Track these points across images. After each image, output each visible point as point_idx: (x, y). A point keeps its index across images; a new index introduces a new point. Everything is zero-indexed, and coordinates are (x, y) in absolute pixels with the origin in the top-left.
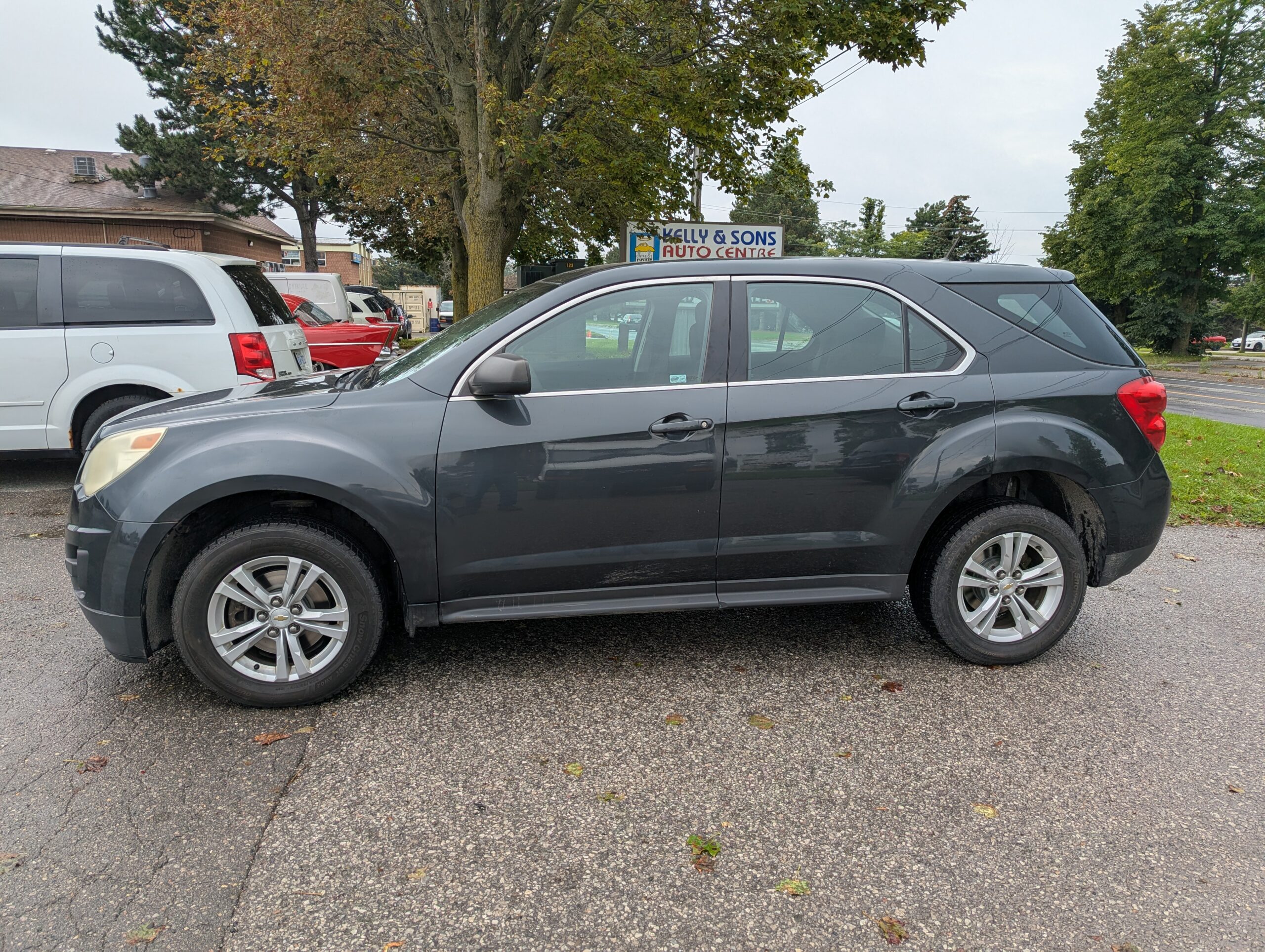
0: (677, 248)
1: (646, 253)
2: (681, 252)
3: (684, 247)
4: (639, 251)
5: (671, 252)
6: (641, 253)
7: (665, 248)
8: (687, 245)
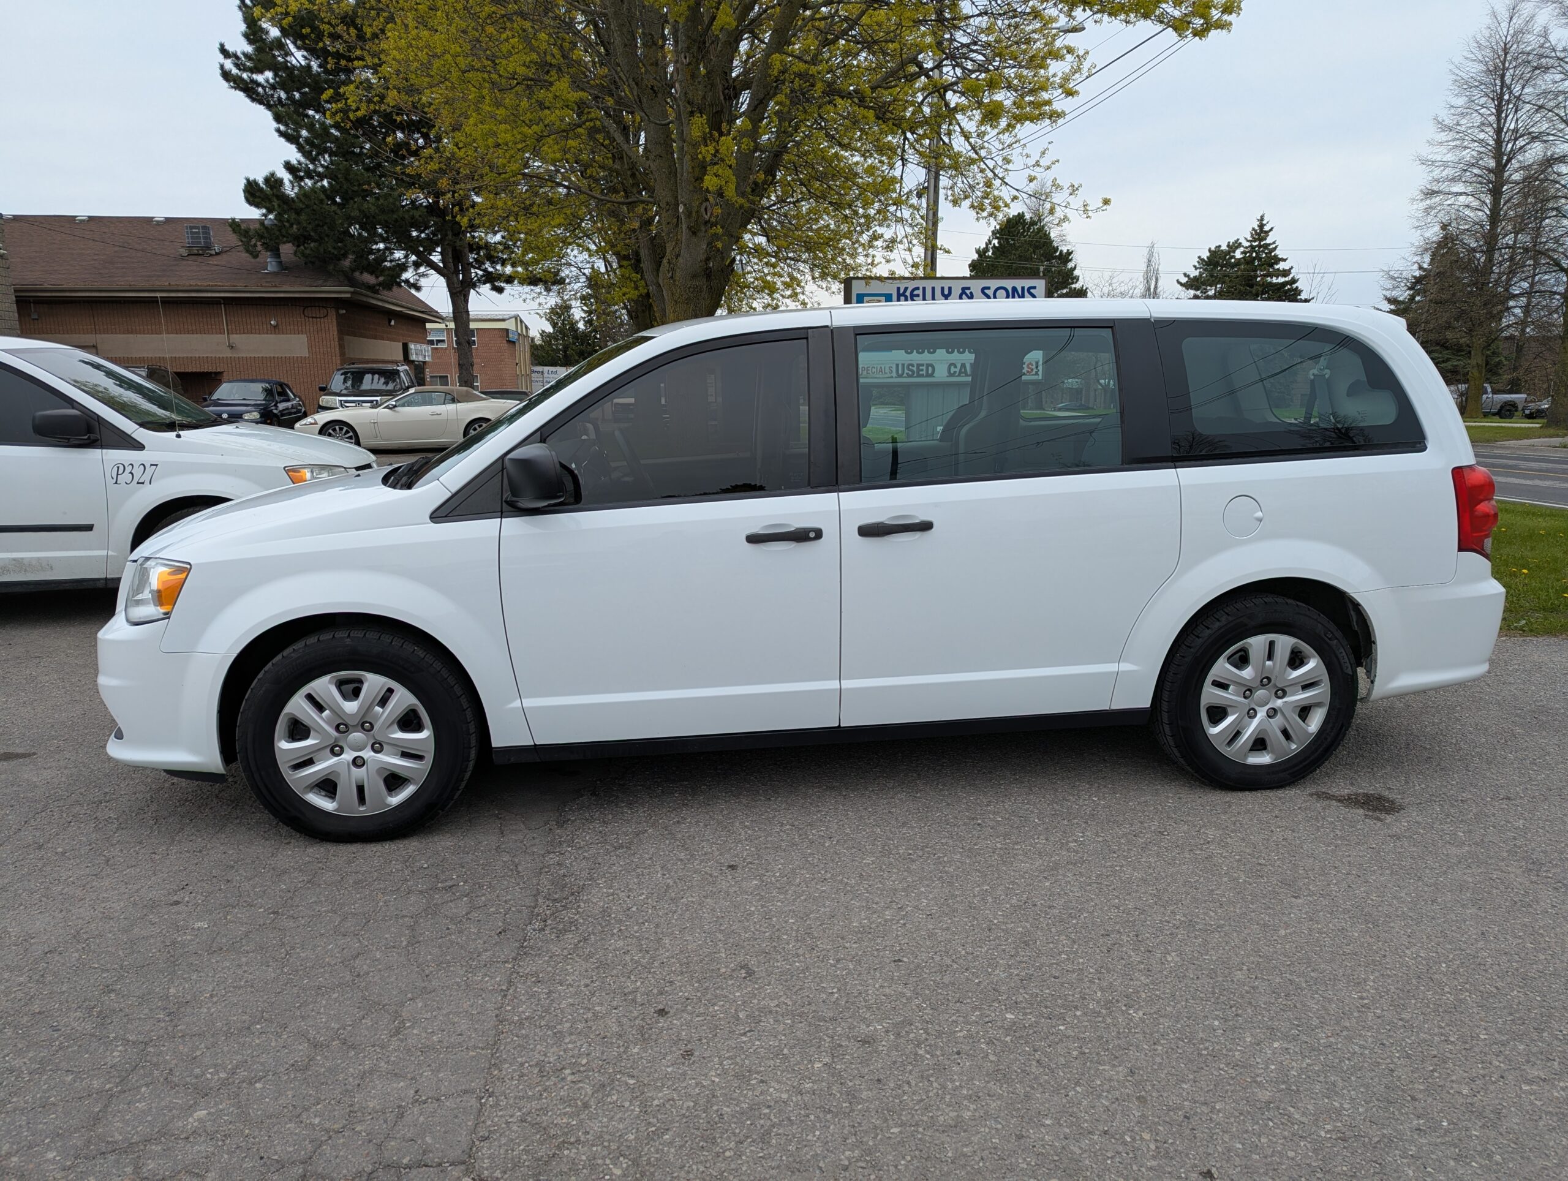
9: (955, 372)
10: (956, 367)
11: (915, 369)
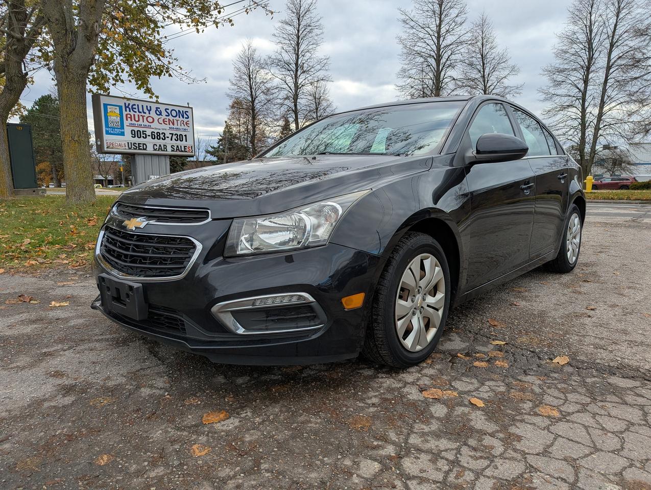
0: (134, 115)
1: (115, 118)
2: (137, 119)
3: (138, 115)
4: (110, 116)
5: (131, 118)
6: (112, 117)
7: (127, 115)
8: (140, 114)
9: (157, 149)
10: (157, 146)
11: (137, 145)
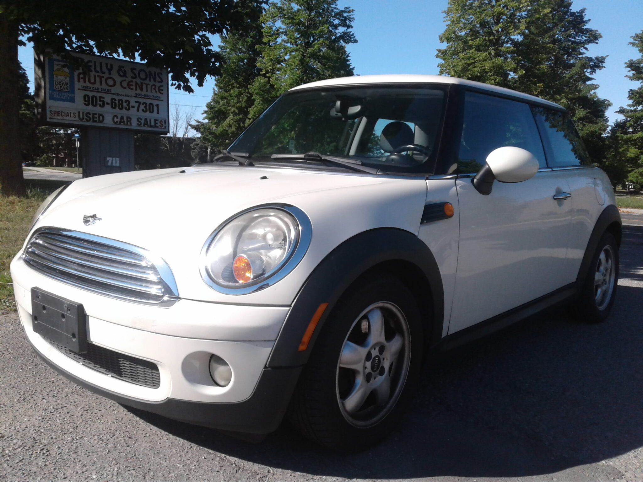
0: (89, 75)
1: (63, 78)
2: (92, 80)
3: (95, 76)
4: (57, 75)
5: (84, 78)
7: (79, 75)
8: (97, 74)
9: (117, 121)
10: (117, 118)
11: (91, 116)
